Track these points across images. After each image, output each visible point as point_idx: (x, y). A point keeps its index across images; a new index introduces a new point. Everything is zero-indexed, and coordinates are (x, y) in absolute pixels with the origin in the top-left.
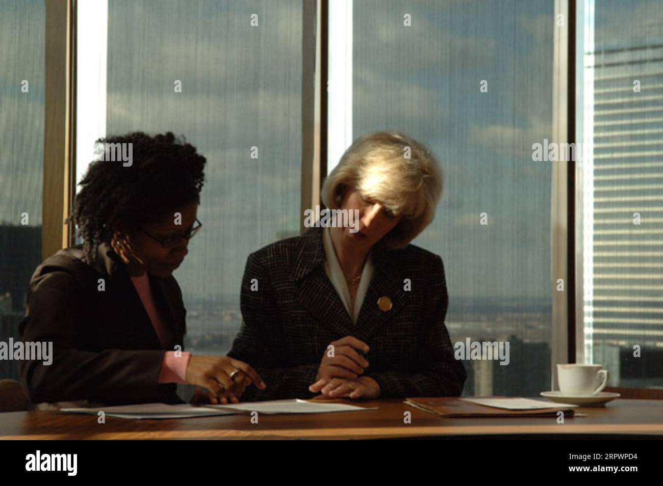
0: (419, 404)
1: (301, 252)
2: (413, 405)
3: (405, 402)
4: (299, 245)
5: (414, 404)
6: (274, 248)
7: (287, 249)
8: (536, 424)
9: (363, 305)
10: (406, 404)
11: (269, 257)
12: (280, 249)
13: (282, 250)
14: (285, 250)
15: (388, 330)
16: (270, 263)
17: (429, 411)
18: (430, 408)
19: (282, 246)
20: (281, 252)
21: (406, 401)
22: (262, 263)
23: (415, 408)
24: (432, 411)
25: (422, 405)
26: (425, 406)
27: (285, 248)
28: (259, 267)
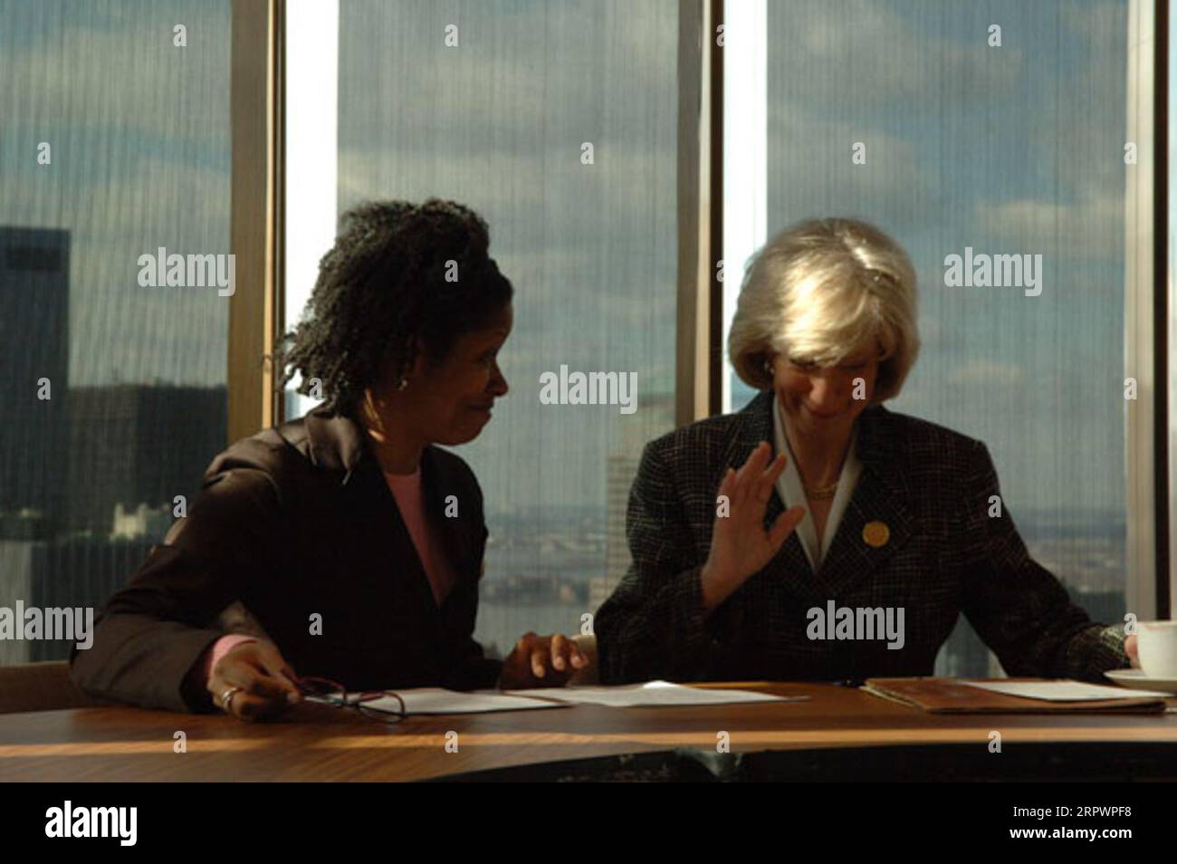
0: (887, 691)
1: (734, 441)
2: (877, 693)
3: (862, 688)
4: (730, 430)
5: (880, 691)
6: (688, 433)
7: (708, 436)
8: (1096, 726)
9: (837, 536)
10: (863, 692)
11: (676, 448)
12: (697, 436)
13: (700, 438)
14: (705, 438)
15: (875, 582)
16: (676, 458)
17: (906, 703)
18: (907, 697)
19: (701, 430)
20: (697, 440)
21: (863, 685)
22: (664, 459)
23: (880, 698)
24: (912, 703)
25: (893, 693)
26: (899, 695)
27: (706, 434)
28: (659, 466)
